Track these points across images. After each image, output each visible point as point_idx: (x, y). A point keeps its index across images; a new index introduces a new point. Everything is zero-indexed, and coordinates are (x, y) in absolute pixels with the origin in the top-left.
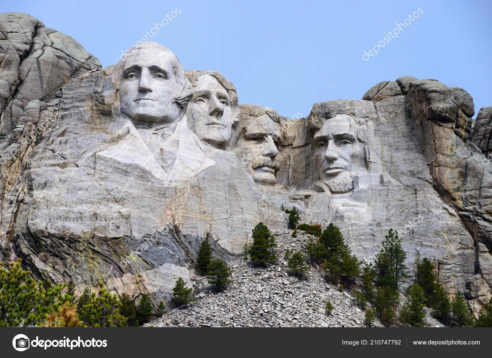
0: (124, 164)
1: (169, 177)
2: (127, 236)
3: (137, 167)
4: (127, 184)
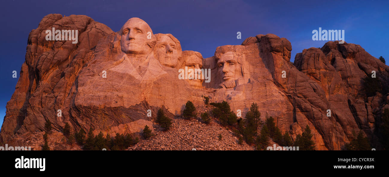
0: (122, 73)
1: (143, 79)
2: (121, 106)
3: (127, 74)
4: (122, 83)
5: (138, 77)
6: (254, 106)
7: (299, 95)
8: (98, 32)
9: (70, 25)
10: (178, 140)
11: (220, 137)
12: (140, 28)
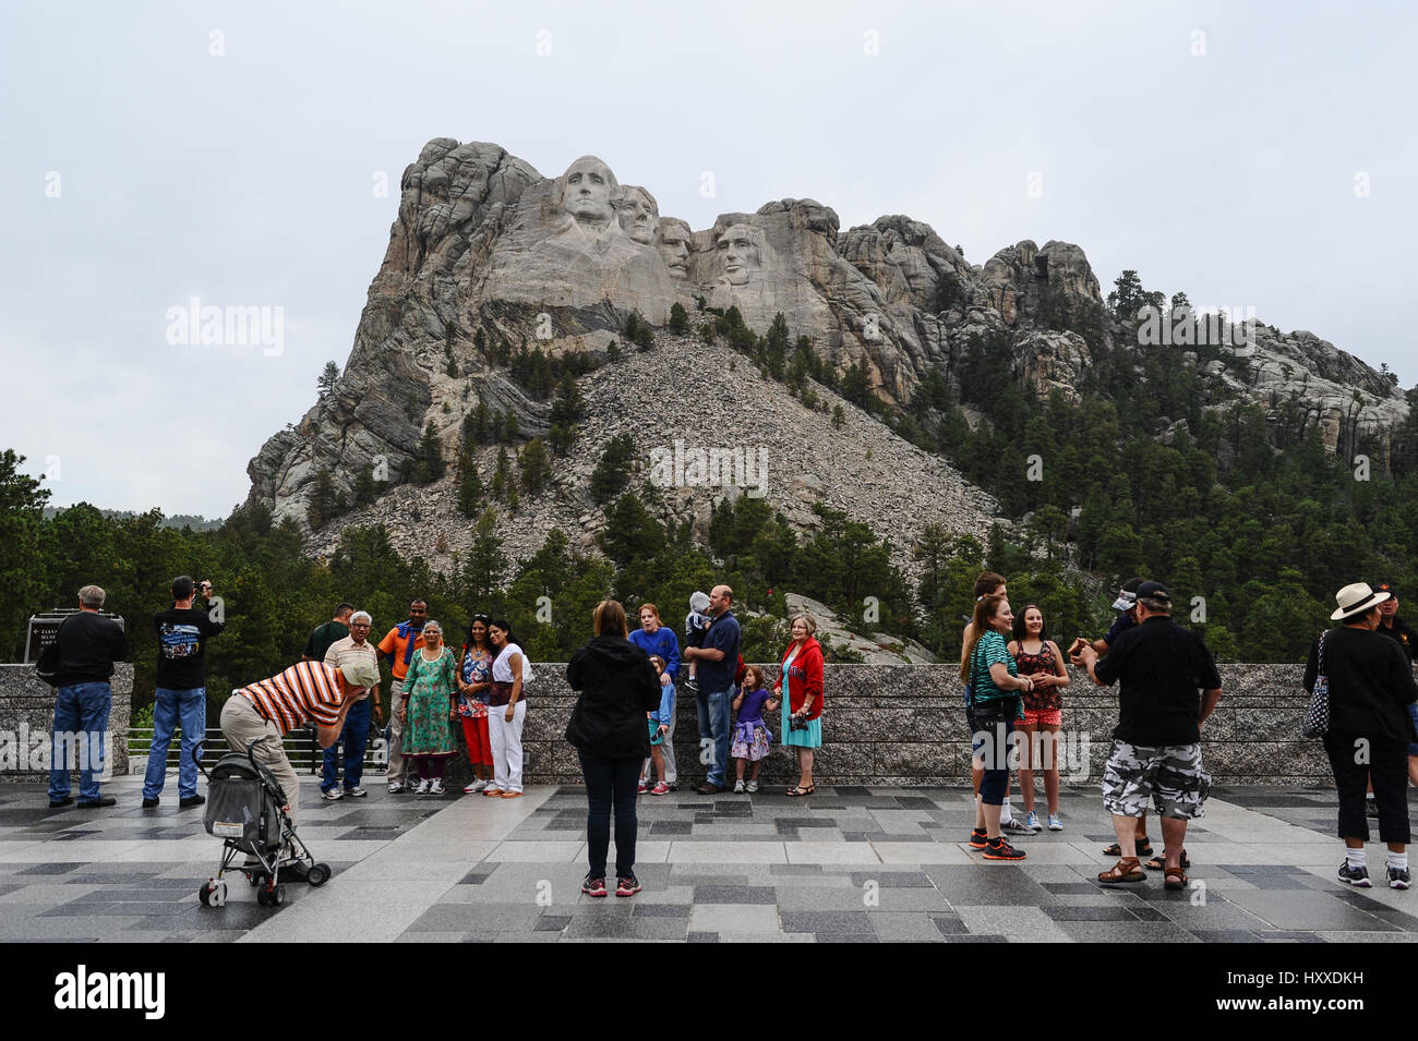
0: (568, 250)
1: (603, 261)
3: (577, 252)
5: (596, 258)
6: (779, 318)
7: (849, 304)
8: (519, 175)
9: (473, 160)
10: (665, 366)
11: (733, 365)
12: (600, 174)
